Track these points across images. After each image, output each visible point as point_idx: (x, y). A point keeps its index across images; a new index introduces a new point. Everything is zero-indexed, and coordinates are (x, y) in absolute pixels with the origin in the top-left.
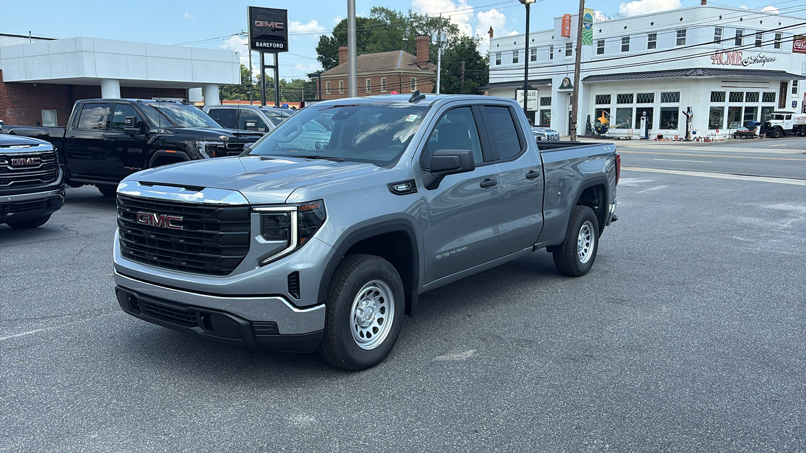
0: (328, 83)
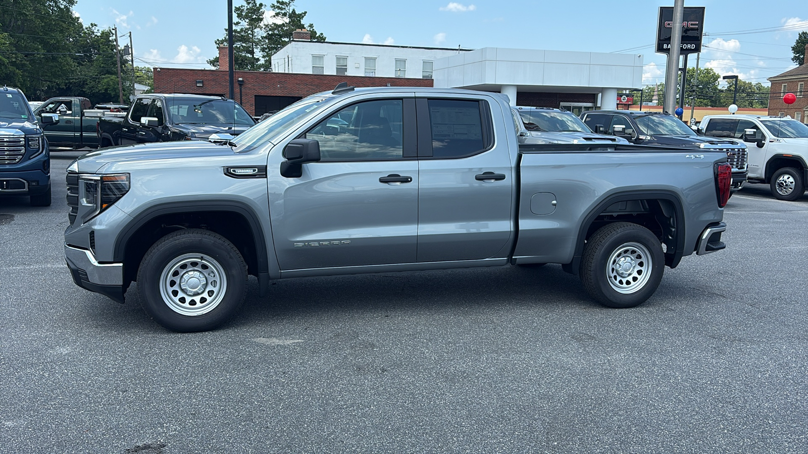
0: (785, 86)
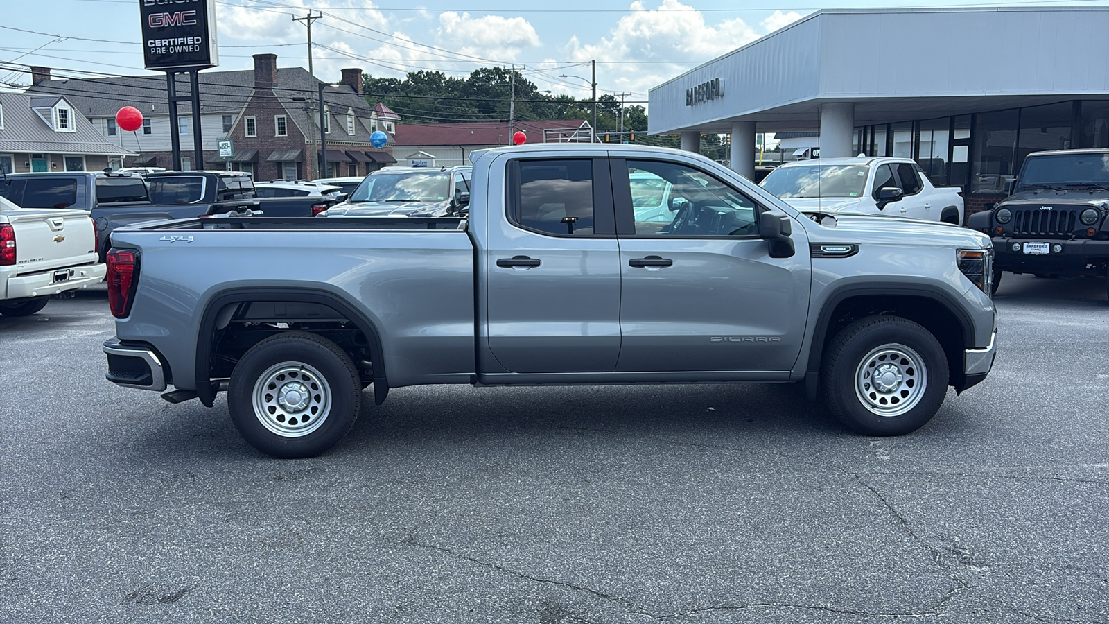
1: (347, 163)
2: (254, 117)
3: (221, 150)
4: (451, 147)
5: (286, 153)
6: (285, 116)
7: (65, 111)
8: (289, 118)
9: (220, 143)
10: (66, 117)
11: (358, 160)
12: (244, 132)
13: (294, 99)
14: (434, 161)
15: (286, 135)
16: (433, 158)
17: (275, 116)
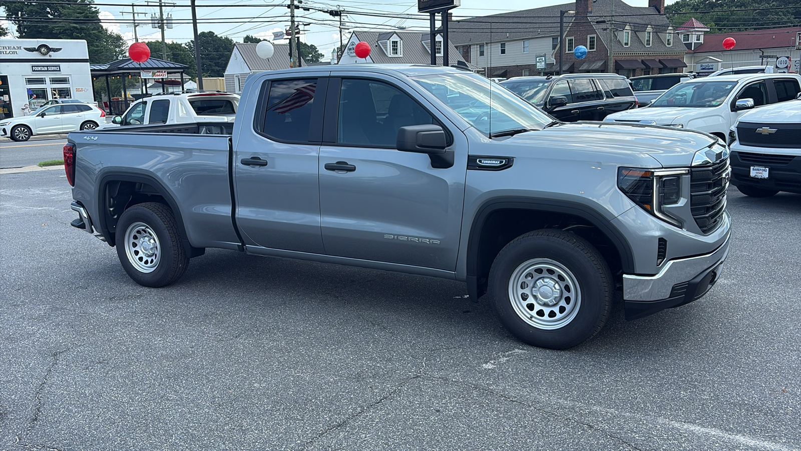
1: (642, 69)
2: (573, 38)
3: (538, 64)
4: (752, 51)
5: (593, 64)
6: (595, 35)
7: (397, 42)
8: (598, 36)
9: (538, 59)
10: (397, 47)
11: (651, 66)
12: (565, 49)
13: (597, 22)
14: (720, 64)
15: (595, 50)
16: (719, 62)
17: (588, 36)
